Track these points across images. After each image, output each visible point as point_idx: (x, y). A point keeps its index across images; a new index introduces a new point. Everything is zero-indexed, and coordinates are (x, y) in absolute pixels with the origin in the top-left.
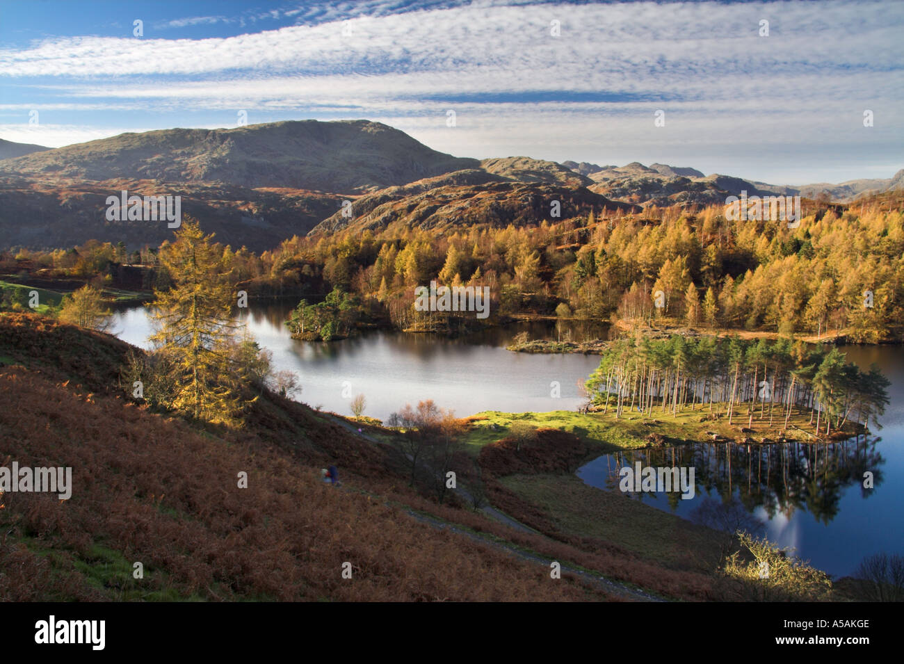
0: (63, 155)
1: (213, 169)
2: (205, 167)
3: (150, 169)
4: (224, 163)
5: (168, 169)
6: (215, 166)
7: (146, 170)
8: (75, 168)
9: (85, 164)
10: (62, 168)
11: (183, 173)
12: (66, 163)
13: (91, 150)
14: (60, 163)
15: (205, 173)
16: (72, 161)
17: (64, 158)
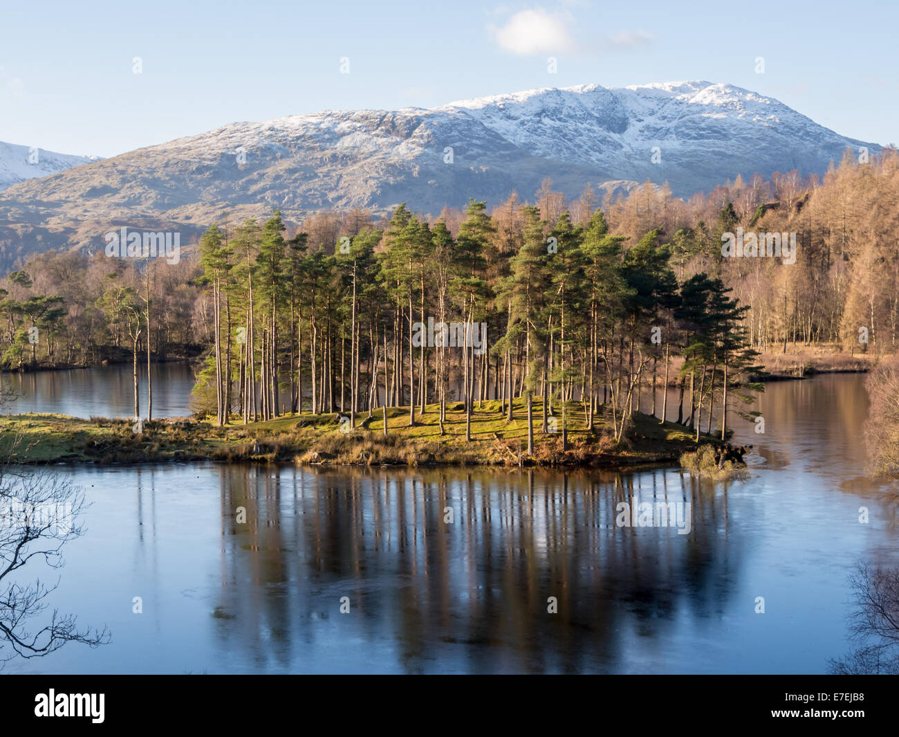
0: (120, 168)
1: (388, 184)
2: (372, 182)
3: (272, 187)
4: (409, 174)
5: (304, 187)
6: (391, 180)
7: (264, 190)
8: (138, 190)
9: (154, 183)
10: (115, 191)
11: (331, 195)
12: (124, 181)
13: (171, 156)
14: (114, 182)
15: (373, 194)
16: (135, 177)
17: (122, 172)
